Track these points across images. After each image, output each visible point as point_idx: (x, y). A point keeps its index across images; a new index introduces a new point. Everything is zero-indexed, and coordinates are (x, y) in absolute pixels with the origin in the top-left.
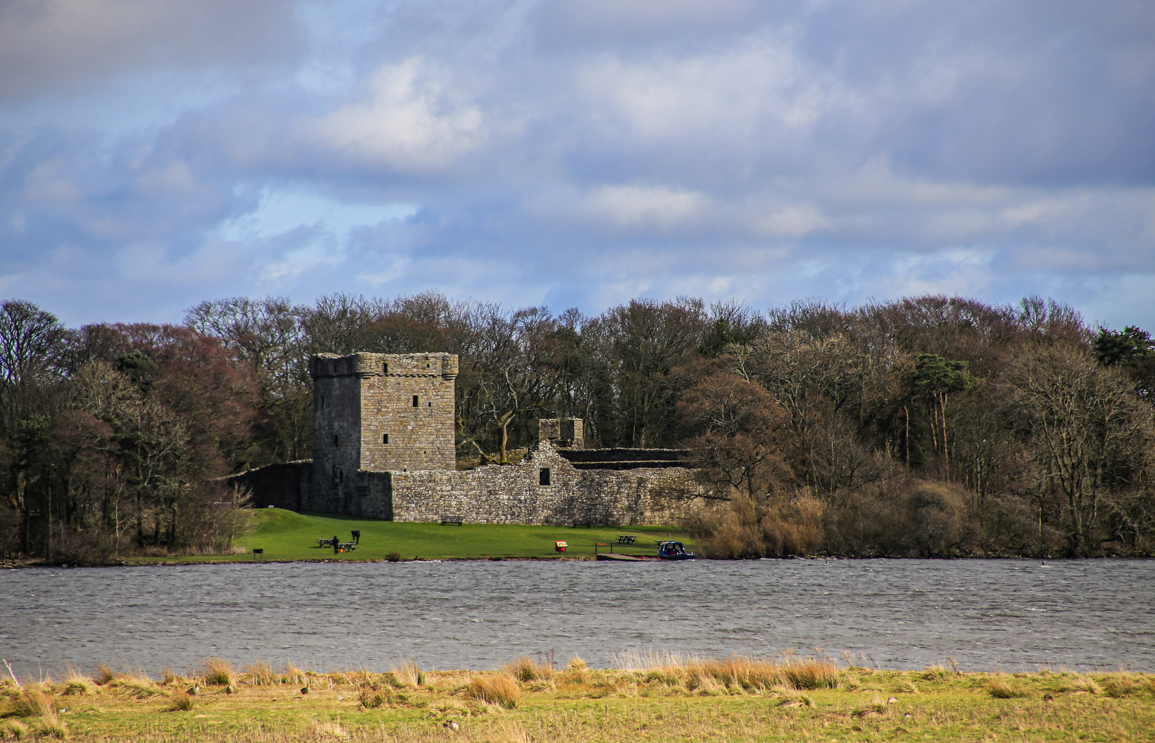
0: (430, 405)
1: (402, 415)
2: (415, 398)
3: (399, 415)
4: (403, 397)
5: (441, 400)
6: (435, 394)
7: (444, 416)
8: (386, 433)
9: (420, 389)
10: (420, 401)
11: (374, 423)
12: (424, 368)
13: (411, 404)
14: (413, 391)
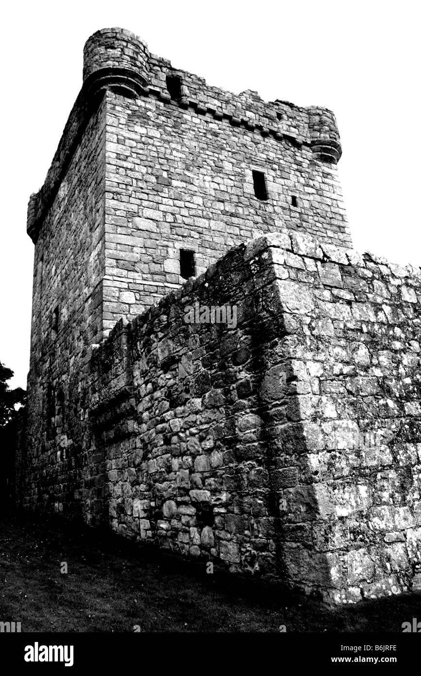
0: (294, 203)
1: (229, 208)
2: (259, 179)
3: (221, 206)
4: (228, 167)
5: (318, 198)
6: (302, 180)
7: (330, 234)
8: (187, 246)
9: (269, 161)
10: (272, 187)
11: (148, 213)
12: (270, 118)
13: (250, 189)
14: (251, 160)
